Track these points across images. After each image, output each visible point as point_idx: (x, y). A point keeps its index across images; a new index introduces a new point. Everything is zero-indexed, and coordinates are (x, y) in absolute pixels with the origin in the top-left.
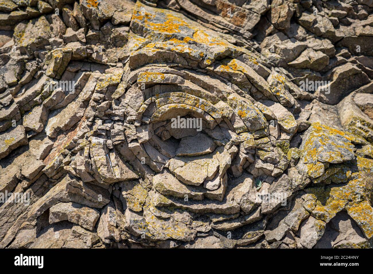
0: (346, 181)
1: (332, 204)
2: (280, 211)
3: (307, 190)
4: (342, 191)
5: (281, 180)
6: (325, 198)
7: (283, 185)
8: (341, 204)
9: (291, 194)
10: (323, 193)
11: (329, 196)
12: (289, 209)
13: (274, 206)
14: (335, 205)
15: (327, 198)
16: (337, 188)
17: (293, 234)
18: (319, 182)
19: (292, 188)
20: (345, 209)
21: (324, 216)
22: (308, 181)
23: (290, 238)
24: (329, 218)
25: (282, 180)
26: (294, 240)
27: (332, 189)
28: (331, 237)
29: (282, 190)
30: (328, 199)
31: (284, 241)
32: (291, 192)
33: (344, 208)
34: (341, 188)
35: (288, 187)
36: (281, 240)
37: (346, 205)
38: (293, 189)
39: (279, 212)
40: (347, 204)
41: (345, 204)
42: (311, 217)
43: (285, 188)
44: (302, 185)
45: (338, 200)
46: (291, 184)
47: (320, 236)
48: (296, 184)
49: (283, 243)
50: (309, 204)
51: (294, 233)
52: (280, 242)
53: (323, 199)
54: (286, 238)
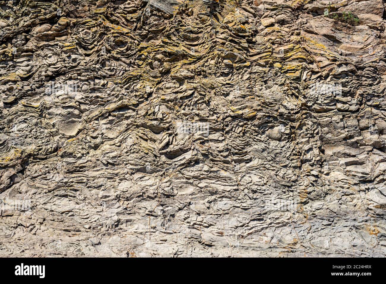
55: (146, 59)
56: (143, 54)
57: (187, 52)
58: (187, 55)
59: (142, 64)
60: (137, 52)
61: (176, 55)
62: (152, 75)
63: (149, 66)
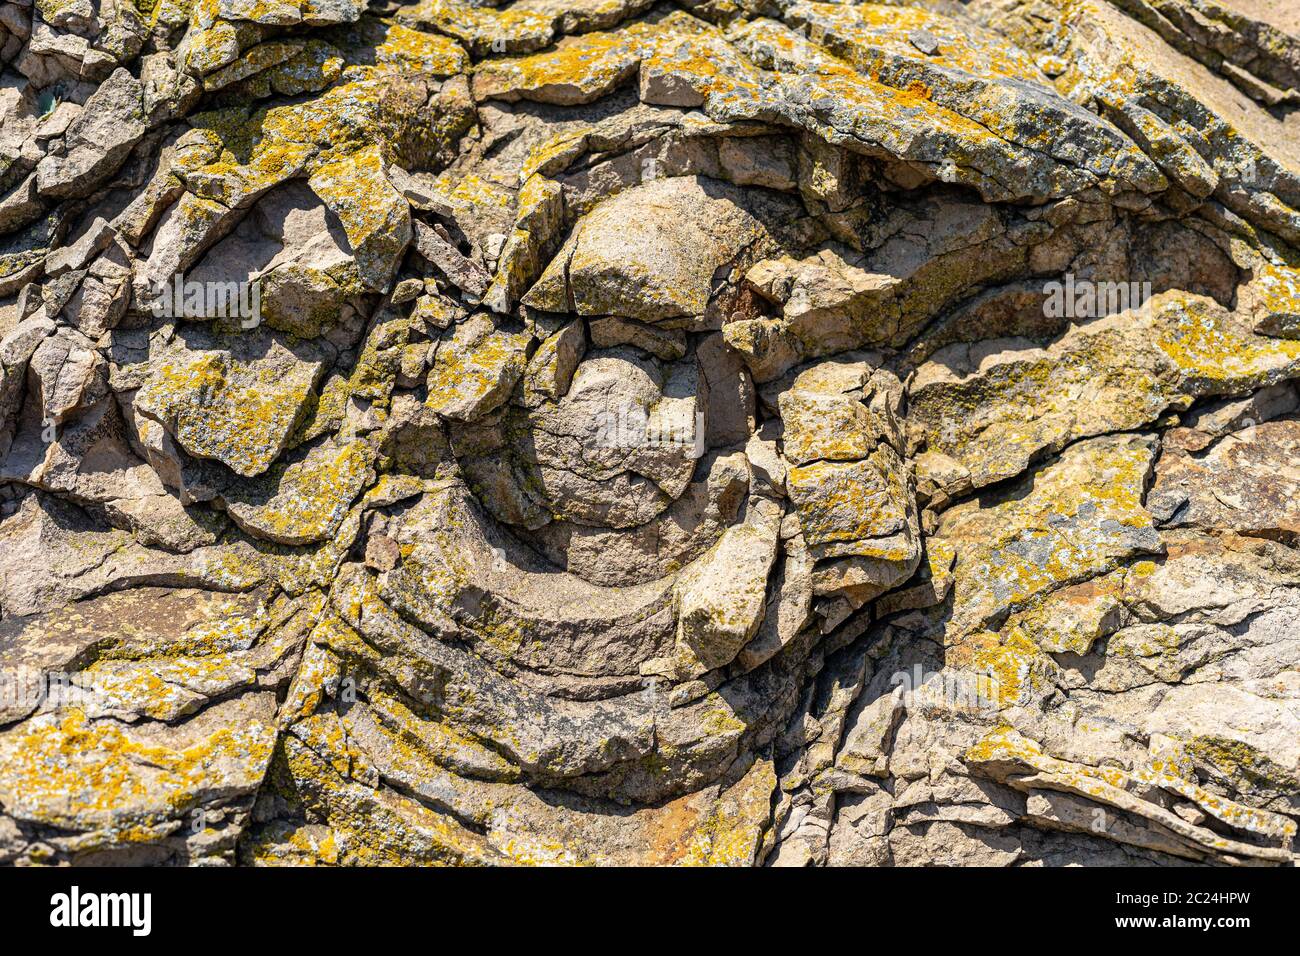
0: (319, 88)
1: (264, 156)
2: (114, 190)
3: (193, 119)
4: (300, 116)
5: (109, 87)
6: (247, 140)
7: (114, 101)
8: (292, 154)
9: (141, 132)
10: (242, 125)
11: (262, 135)
12: (139, 182)
13: (84, 170)
14: (273, 158)
15: (254, 139)
16: (287, 108)
17: (127, 250)
18: (220, 84)
19: (143, 114)
20: (302, 170)
21: (221, 186)
22: (191, 85)
23: (113, 260)
24: (237, 191)
25: (112, 85)
26: (130, 266)
27: (271, 112)
28: (256, 258)
29: (110, 118)
30: (258, 143)
31: (93, 269)
32: (142, 127)
33: (298, 166)
34: (298, 108)
35: (130, 108)
36: (83, 266)
37: (307, 160)
38: (150, 115)
39: (108, 196)
40: (314, 155)
41: (306, 154)
42: (187, 193)
43: (120, 113)
44: (175, 101)
45: (284, 143)
46: (142, 100)
47: (189, 240)
48: (155, 97)
49: (88, 275)
50: (188, 155)
51: (131, 246)
52: (81, 274)
53: (241, 144)
54: (101, 260)
55: (373, 306)
56: (295, 190)
57: (1219, 144)
58: (1219, 197)
59: (295, 448)
60: (166, 126)
61: (1014, 211)
62: (531, 741)
63: (442, 488)
